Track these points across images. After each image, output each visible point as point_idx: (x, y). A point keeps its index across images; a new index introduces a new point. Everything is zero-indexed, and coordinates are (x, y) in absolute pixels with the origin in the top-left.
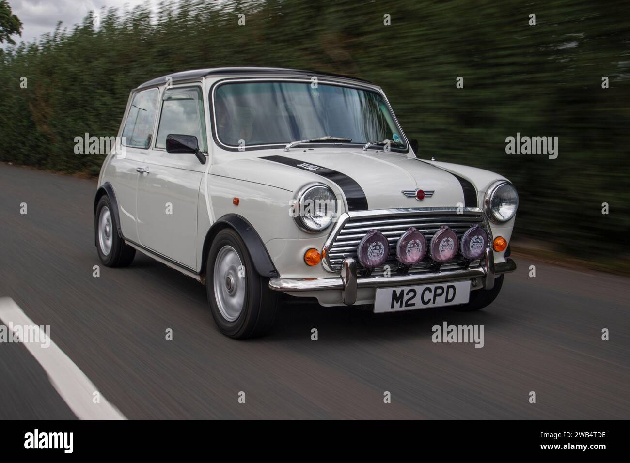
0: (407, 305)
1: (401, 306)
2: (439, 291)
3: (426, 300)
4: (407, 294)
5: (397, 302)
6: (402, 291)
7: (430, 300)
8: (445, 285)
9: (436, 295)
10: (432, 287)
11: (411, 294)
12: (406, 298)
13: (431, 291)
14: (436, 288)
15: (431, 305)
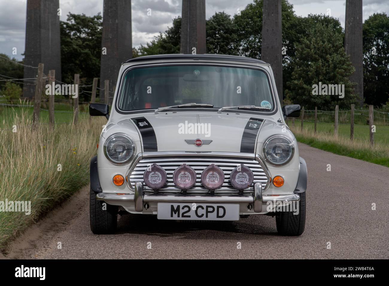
0: (183, 216)
1: (179, 216)
2: (210, 209)
3: (200, 214)
4: (183, 208)
5: (175, 213)
6: (179, 207)
7: (203, 215)
8: (215, 206)
9: (207, 212)
10: (204, 205)
11: (186, 209)
12: (182, 211)
13: (203, 208)
14: (207, 207)
15: (204, 218)
